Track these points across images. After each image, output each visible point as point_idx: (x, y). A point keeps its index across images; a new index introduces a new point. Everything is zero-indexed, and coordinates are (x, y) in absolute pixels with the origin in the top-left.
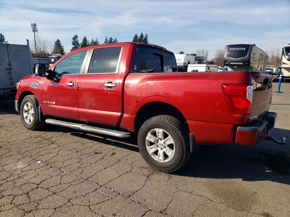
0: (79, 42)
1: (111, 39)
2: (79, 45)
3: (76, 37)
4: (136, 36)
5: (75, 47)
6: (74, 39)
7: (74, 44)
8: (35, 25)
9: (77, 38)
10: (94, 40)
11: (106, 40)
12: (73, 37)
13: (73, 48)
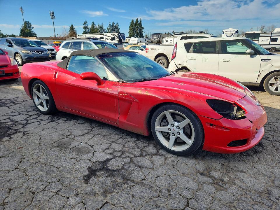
0: (88, 27)
1: (113, 23)
2: (88, 29)
3: (85, 23)
4: (133, 21)
5: (86, 31)
6: (84, 24)
7: (84, 28)
8: (53, 13)
9: (87, 24)
10: (101, 25)
11: (110, 24)
12: (83, 23)
13: (84, 31)
